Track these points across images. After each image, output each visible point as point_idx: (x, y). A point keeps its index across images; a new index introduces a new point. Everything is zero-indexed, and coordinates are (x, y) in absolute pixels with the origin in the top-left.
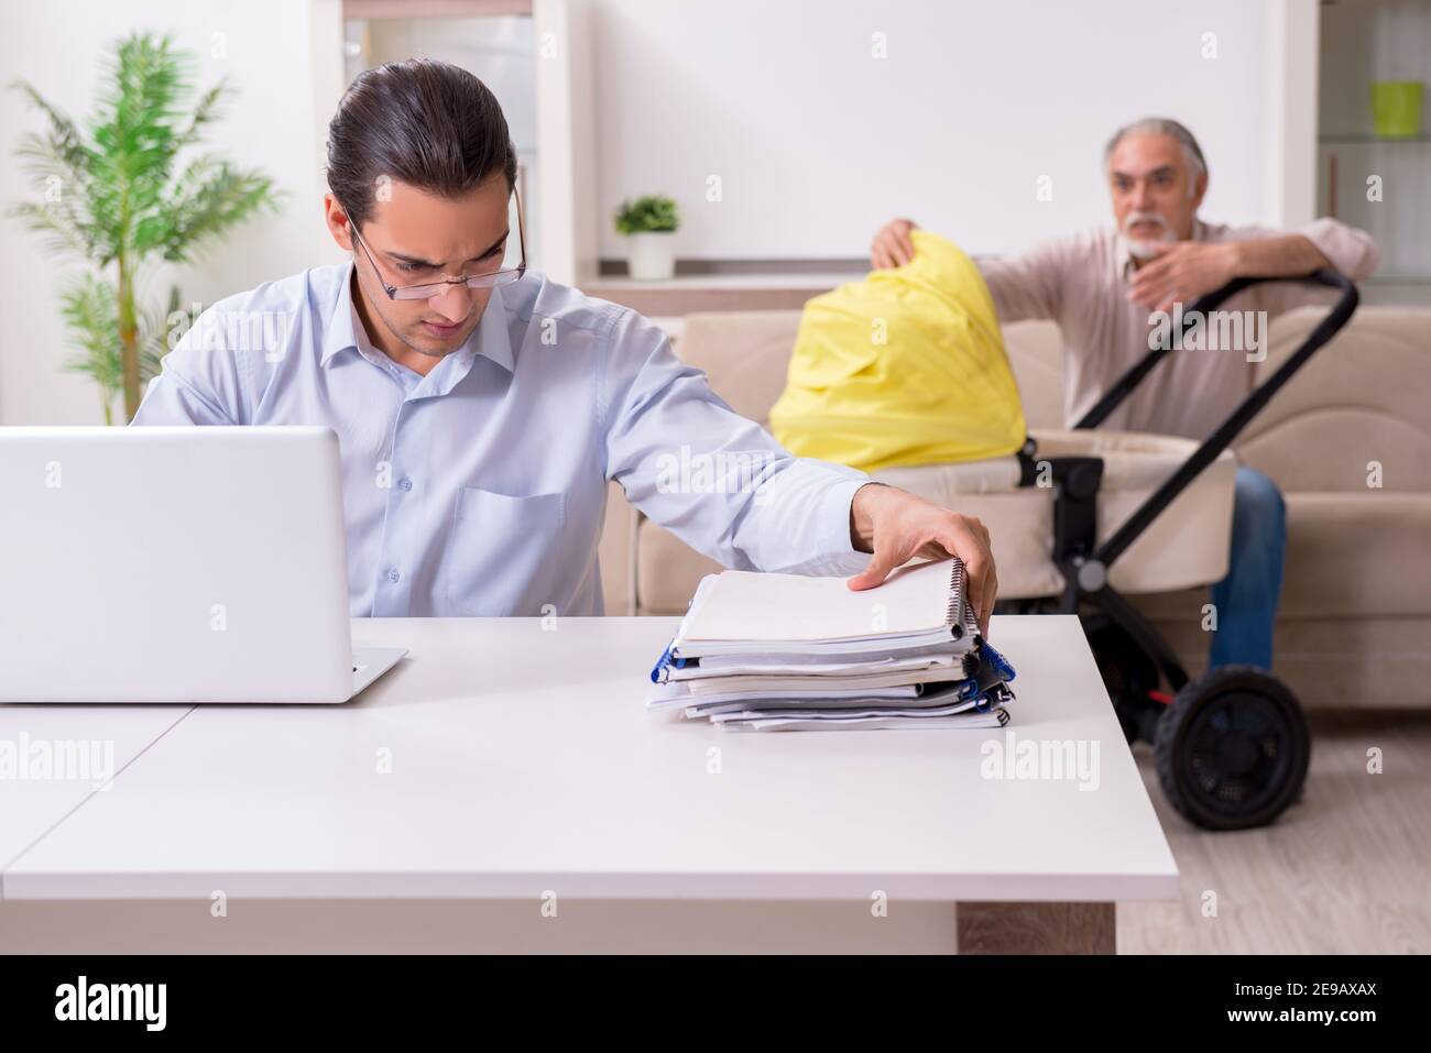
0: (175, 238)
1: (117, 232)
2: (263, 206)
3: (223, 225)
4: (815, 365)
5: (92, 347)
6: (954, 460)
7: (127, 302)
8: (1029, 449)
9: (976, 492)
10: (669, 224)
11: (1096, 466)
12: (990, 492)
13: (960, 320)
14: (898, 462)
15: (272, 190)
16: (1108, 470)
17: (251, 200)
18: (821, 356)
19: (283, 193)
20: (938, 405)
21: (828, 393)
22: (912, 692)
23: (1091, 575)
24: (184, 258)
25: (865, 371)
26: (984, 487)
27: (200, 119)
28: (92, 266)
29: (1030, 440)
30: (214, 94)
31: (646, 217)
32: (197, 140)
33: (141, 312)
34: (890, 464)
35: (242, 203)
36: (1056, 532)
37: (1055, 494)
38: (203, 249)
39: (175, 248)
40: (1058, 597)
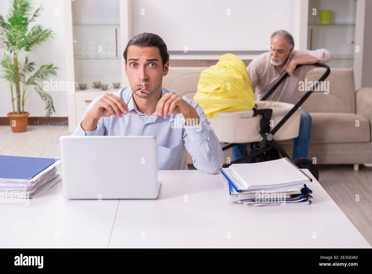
0: (28, 45)
2: (49, 37)
3: (39, 42)
4: (205, 87)
6: (239, 110)
7: (16, 61)
8: (256, 108)
9: (244, 118)
11: (271, 111)
12: (247, 118)
13: (241, 77)
14: (226, 111)
15: (52, 33)
16: (273, 112)
17: (47, 36)
18: (206, 85)
19: (54, 34)
20: (235, 97)
21: (209, 94)
22: (289, 197)
23: (269, 137)
24: (30, 50)
25: (218, 89)
26: (245, 117)
27: (35, 16)
28: (8, 53)
29: (256, 105)
30: (38, 10)
32: (34, 21)
33: (19, 64)
34: (223, 111)
35: (44, 37)
36: (261, 127)
37: (261, 118)
38: (35, 48)
39: (28, 48)
40: (261, 142)
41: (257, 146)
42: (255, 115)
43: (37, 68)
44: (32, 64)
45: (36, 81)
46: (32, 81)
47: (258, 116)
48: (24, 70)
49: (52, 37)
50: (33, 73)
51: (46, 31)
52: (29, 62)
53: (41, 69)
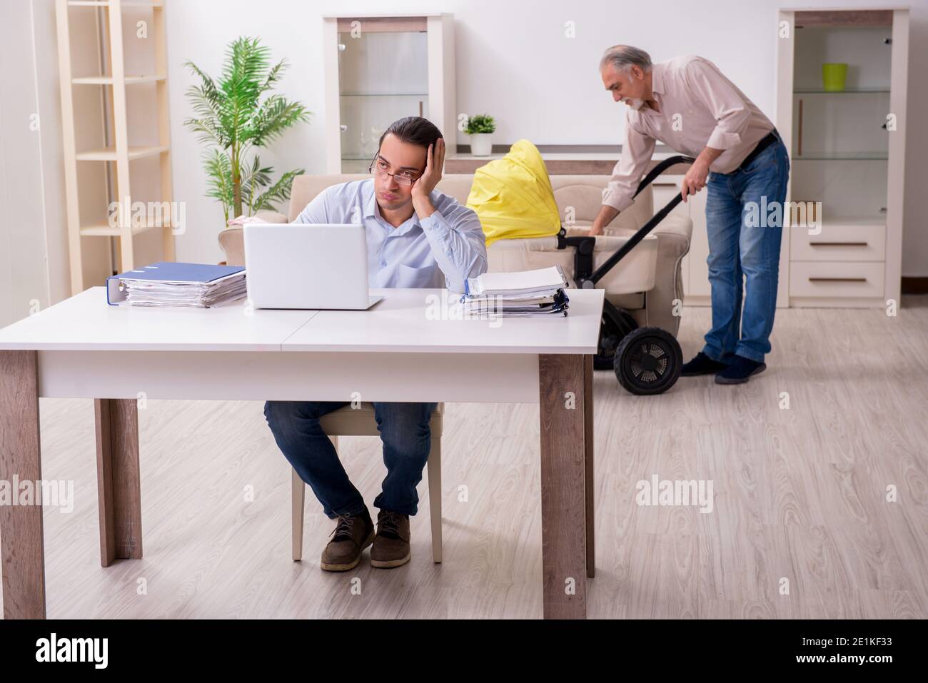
0: (258, 136)
1: (232, 132)
2: (299, 118)
3: (280, 128)
5: (220, 185)
7: (236, 164)
10: (489, 128)
15: (303, 112)
17: (295, 115)
19: (308, 113)
24: (263, 144)
27: (271, 79)
28: (221, 149)
30: (278, 67)
31: (479, 125)
32: (269, 88)
33: (242, 168)
35: (289, 118)
38: (271, 139)
39: (258, 139)
43: (275, 178)
44: (266, 170)
45: (272, 203)
46: (265, 202)
48: (250, 182)
49: (304, 119)
50: (266, 189)
51: (290, 107)
52: (261, 167)
53: (282, 181)
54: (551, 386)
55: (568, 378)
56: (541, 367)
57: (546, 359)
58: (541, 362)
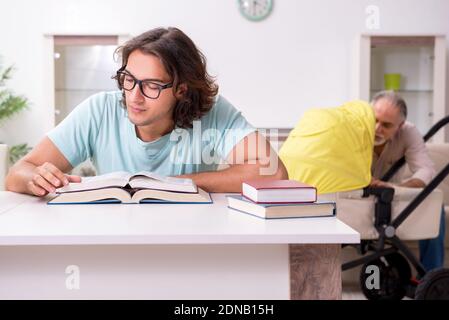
9: (347, 198)
11: (391, 191)
12: (352, 198)
16: (396, 193)
23: (389, 231)
26: (350, 196)
36: (376, 215)
37: (376, 200)
40: (376, 240)
41: (371, 249)
42: (365, 195)
47: (372, 197)
54: (304, 283)
55: (325, 274)
56: (292, 260)
57: (298, 251)
58: (292, 255)
